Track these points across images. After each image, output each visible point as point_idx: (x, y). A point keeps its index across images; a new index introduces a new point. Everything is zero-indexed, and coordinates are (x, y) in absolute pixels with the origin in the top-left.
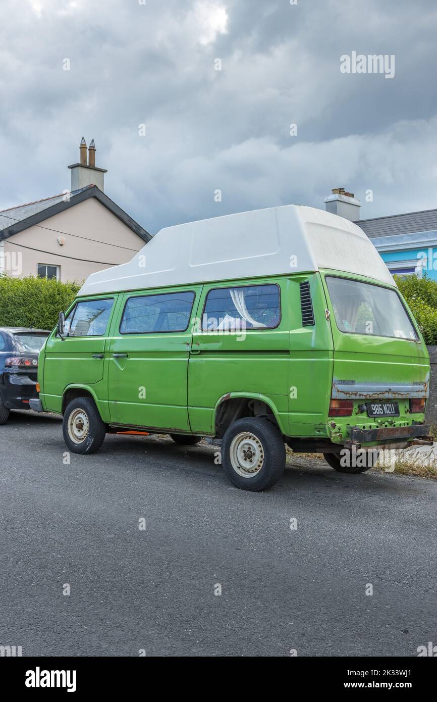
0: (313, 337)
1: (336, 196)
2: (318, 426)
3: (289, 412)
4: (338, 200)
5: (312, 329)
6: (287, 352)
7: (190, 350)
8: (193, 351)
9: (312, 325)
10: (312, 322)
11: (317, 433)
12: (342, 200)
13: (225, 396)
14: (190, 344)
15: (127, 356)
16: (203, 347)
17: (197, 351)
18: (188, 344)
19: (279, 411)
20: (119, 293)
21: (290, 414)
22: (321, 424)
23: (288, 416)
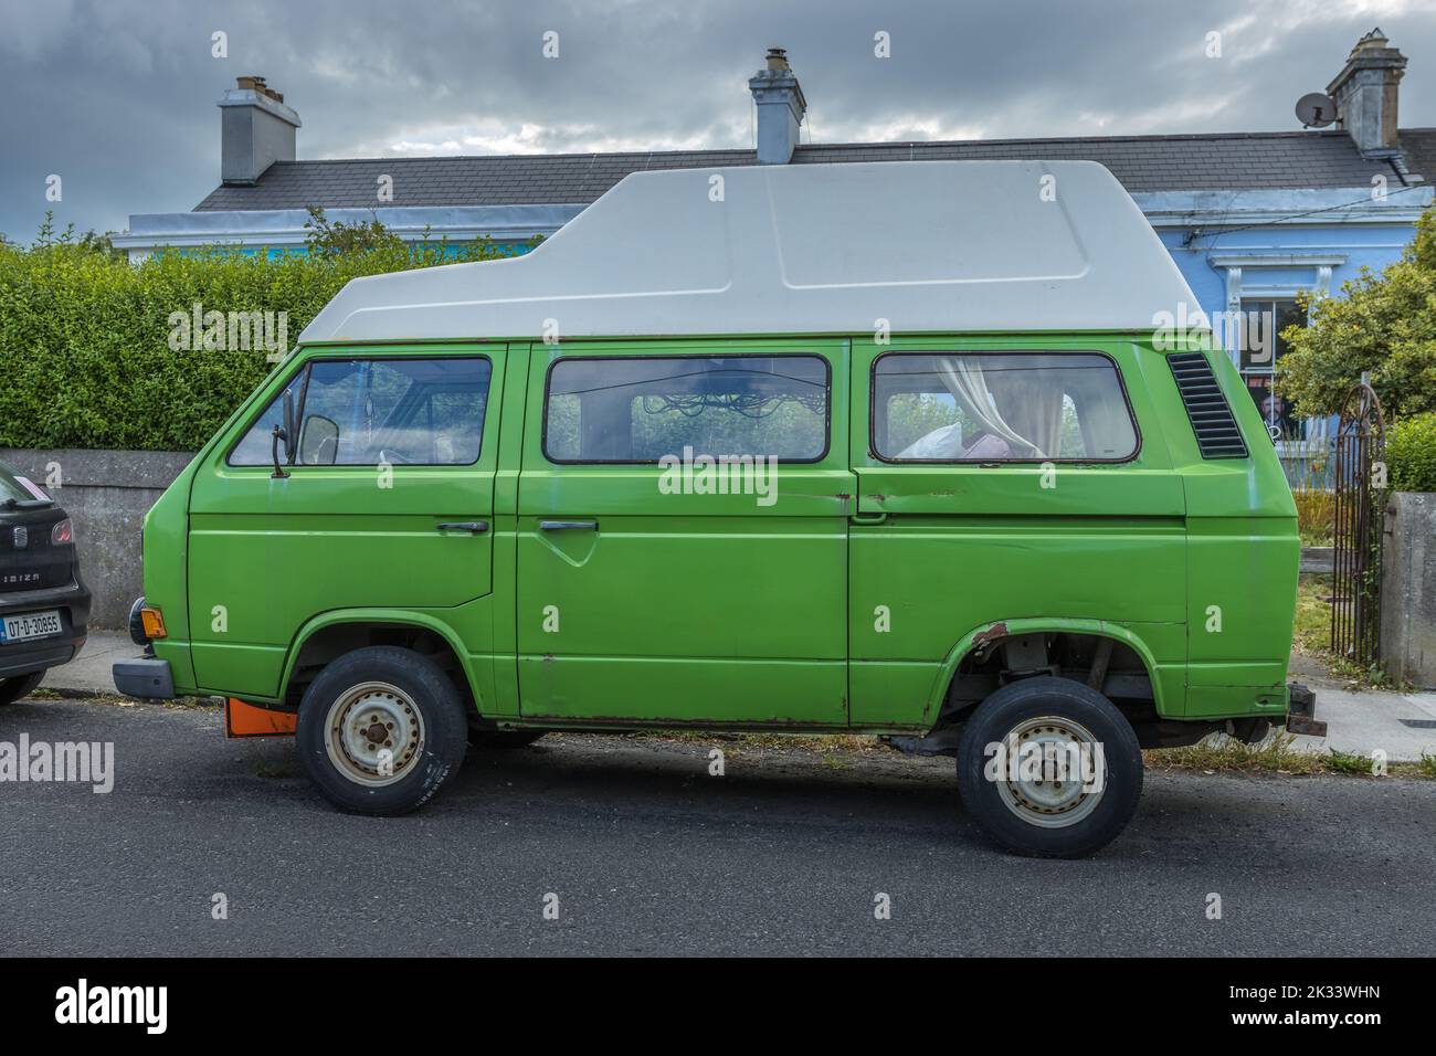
0: (1252, 486)
1: (250, 96)
2: (1268, 691)
3: (1187, 662)
4: (255, 106)
5: (1245, 466)
6: (1180, 519)
7: (853, 512)
8: (860, 515)
9: (1241, 457)
10: (1241, 451)
11: (1261, 706)
12: (264, 107)
13: (986, 629)
14: (853, 497)
15: (597, 528)
16: (895, 503)
17: (877, 515)
18: (846, 497)
19: (1159, 662)
20: (507, 342)
21: (1190, 666)
22: (1277, 685)
23: (1187, 672)
